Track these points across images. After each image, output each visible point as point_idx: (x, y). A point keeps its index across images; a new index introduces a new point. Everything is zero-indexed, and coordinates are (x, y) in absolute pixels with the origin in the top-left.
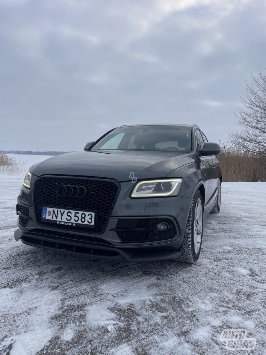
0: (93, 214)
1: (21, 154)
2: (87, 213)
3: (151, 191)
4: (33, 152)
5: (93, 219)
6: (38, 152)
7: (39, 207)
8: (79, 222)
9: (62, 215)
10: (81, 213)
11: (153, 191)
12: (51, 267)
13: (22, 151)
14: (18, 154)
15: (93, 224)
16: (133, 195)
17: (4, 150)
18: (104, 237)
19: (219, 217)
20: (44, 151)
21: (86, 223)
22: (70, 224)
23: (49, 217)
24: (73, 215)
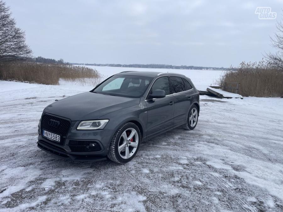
0: (60, 136)
1: (114, 66)
2: (58, 136)
3: (89, 126)
4: (122, 65)
5: (60, 139)
6: (125, 65)
7: (43, 129)
8: (55, 139)
9: (49, 135)
10: (55, 135)
11: (90, 126)
12: (50, 158)
13: (114, 64)
14: (111, 66)
15: (59, 141)
16: (78, 129)
17: (102, 64)
18: (64, 147)
19: (189, 133)
20: (130, 64)
21: (57, 140)
22: (52, 140)
23: (45, 135)
24: (53, 136)
